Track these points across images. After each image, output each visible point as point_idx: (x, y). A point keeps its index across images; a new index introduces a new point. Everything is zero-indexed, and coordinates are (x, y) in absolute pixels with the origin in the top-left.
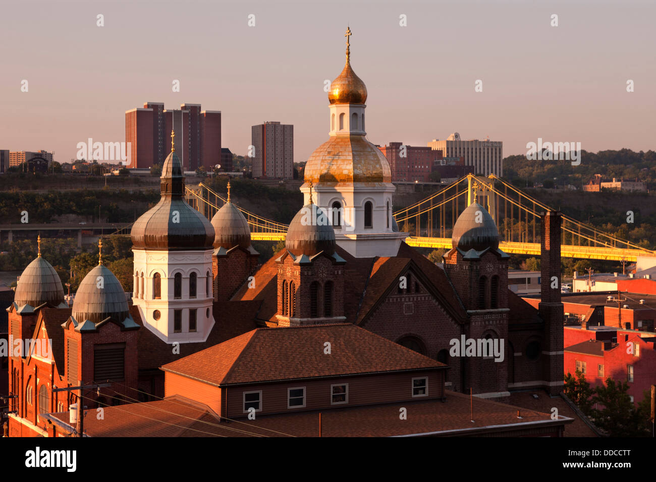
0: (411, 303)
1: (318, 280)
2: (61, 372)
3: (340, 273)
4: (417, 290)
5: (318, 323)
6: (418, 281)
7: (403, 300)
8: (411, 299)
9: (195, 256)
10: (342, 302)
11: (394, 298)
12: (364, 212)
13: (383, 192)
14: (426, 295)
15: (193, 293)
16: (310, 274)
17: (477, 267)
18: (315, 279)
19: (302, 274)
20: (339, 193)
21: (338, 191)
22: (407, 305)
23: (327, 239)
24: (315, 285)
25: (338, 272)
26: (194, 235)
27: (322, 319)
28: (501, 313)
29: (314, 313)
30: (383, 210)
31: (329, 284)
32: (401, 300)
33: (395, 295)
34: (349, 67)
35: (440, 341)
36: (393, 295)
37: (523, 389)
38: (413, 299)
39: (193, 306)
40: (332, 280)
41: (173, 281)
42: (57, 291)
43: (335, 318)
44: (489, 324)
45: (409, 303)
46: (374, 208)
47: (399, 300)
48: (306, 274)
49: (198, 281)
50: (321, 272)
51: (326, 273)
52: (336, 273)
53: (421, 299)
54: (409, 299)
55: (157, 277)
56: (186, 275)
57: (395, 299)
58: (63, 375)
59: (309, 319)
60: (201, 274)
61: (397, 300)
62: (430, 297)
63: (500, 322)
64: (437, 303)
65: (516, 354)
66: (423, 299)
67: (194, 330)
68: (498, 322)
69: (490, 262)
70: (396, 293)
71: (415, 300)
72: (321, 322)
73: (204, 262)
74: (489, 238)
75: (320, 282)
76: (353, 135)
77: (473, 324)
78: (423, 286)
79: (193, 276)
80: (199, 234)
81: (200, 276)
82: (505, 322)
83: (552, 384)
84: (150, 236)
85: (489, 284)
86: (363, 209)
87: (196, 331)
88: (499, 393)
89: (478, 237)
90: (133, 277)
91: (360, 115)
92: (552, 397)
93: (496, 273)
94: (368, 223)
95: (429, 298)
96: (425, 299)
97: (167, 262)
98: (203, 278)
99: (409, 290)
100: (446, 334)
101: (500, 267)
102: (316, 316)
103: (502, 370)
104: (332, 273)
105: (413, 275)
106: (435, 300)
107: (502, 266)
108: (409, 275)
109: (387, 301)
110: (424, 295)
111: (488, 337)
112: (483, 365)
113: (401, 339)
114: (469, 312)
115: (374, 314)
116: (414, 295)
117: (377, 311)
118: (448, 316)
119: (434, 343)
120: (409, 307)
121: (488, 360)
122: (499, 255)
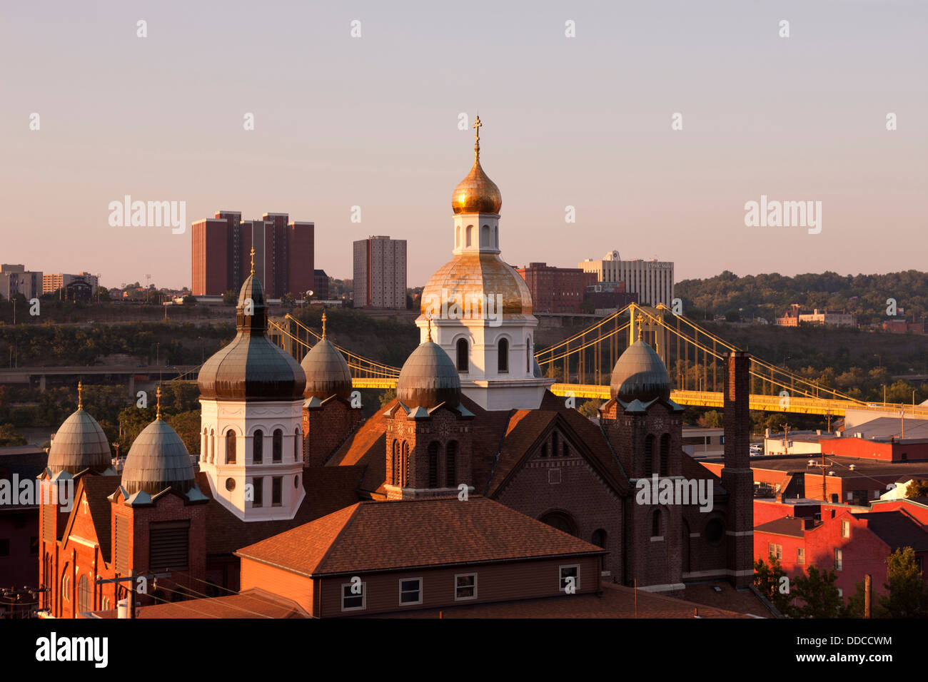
0: (558, 469)
1: (438, 439)
2: (107, 558)
3: (466, 430)
4: (566, 453)
5: (438, 495)
6: (566, 439)
7: (548, 465)
8: (559, 464)
9: (281, 409)
10: (469, 467)
11: (537, 462)
12: (497, 352)
13: (522, 327)
14: (578, 458)
15: (277, 456)
16: (428, 431)
17: (642, 423)
18: (435, 439)
19: (417, 432)
20: (466, 327)
21: (465, 325)
22: (554, 471)
23: (449, 387)
24: (434, 446)
25: (464, 429)
26: (280, 382)
27: (444, 489)
29: (433, 482)
30: (522, 350)
31: (453, 446)
32: (545, 464)
33: (538, 459)
34: (479, 167)
35: (595, 518)
36: (535, 459)
37: (701, 579)
38: (561, 464)
39: (277, 473)
40: (456, 439)
41: (252, 441)
42: (102, 454)
45: (555, 469)
46: (510, 348)
47: (542, 465)
48: (423, 431)
49: (284, 440)
50: (442, 429)
51: (449, 430)
52: (461, 431)
53: (571, 463)
54: (556, 464)
55: (231, 436)
56: (268, 434)
57: (537, 464)
58: (110, 562)
59: (427, 490)
60: (288, 431)
61: (540, 465)
62: (582, 461)
64: (591, 470)
65: (692, 535)
66: (573, 462)
67: (278, 504)
69: (658, 416)
70: (538, 456)
71: (563, 465)
72: (443, 494)
73: (293, 416)
74: (657, 385)
75: (442, 442)
76: (483, 253)
78: (574, 448)
79: (278, 434)
80: (286, 380)
81: (287, 435)
83: (739, 573)
84: (222, 383)
85: (658, 444)
86: (497, 348)
87: (281, 506)
88: (671, 585)
89: (644, 385)
90: (200, 436)
91: (492, 228)
92: (738, 590)
93: (667, 431)
94: (503, 366)
95: (580, 463)
96: (576, 463)
97: (244, 415)
98: (291, 436)
99: (555, 453)
100: (603, 509)
101: (672, 423)
102: (439, 487)
103: (674, 556)
104: (456, 430)
105: (560, 433)
106: (588, 466)
107: (675, 422)
108: (555, 434)
109: (527, 466)
110: (576, 459)
111: (656, 512)
112: (650, 549)
113: (545, 516)
114: (632, 480)
115: (511, 483)
116: (561, 459)
117: (515, 479)
118: (605, 486)
119: (587, 521)
120: (555, 475)
121: (657, 542)
122: (670, 408)
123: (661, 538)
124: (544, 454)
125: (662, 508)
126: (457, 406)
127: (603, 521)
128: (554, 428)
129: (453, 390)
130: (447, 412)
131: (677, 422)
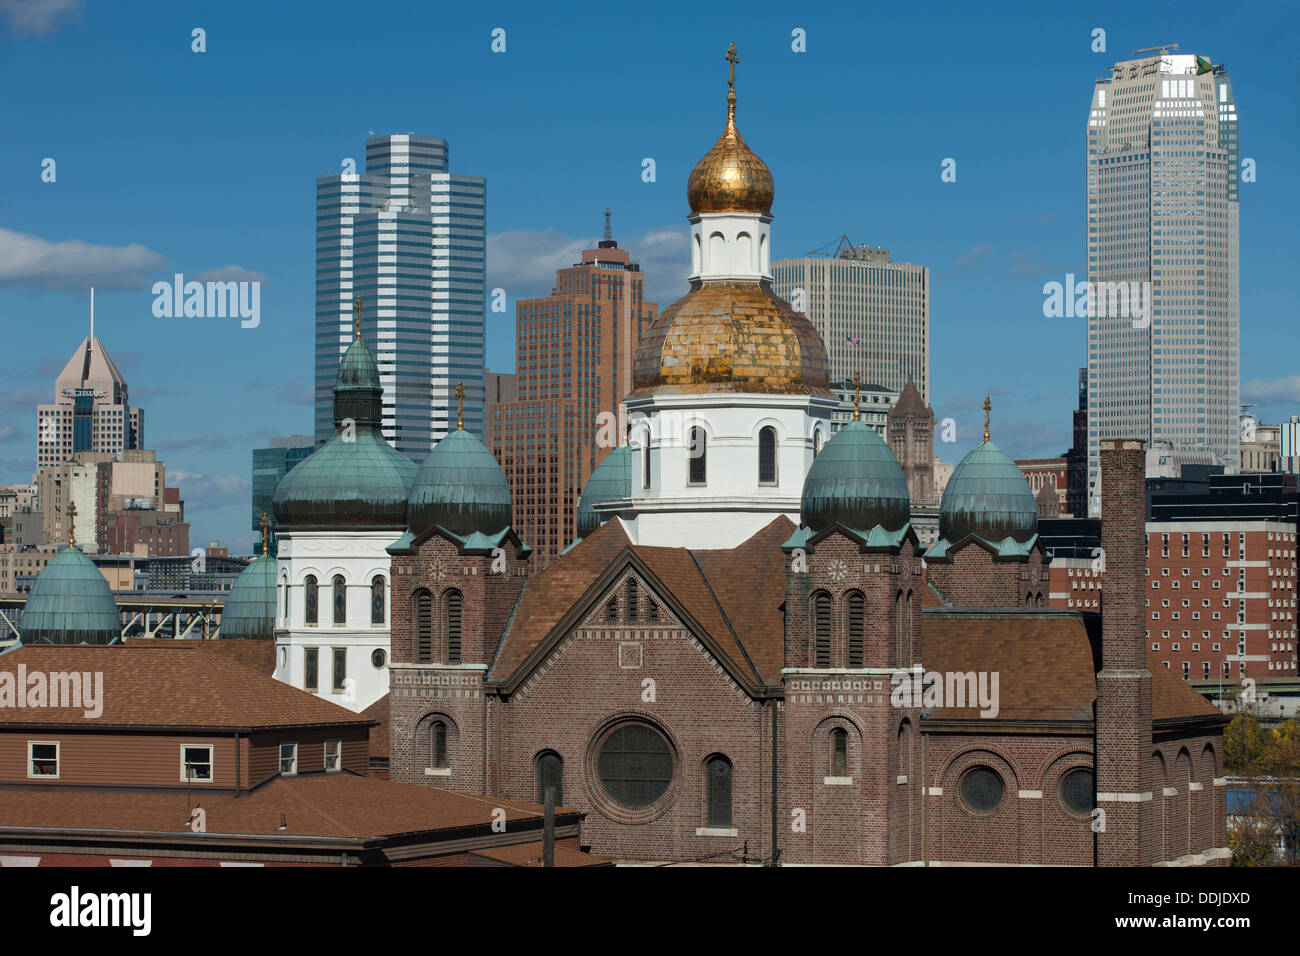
0: (636, 644)
1: (427, 585)
3: (474, 571)
4: (653, 615)
5: (426, 675)
6: (653, 593)
7: (618, 635)
8: (638, 635)
9: (342, 544)
10: (479, 632)
11: (597, 629)
14: (675, 627)
15: (340, 616)
16: (410, 571)
18: (422, 584)
22: (628, 647)
23: (447, 501)
24: (422, 595)
25: (470, 570)
28: (869, 678)
29: (425, 656)
31: (452, 596)
32: (613, 635)
33: (600, 624)
35: (706, 733)
36: (594, 624)
38: (642, 635)
39: (340, 642)
40: (458, 586)
43: (463, 666)
44: (836, 703)
45: (632, 644)
47: (608, 635)
48: (401, 571)
49: (351, 593)
50: (434, 568)
51: (446, 570)
52: (466, 572)
53: (661, 635)
54: (633, 635)
56: (325, 580)
57: (598, 633)
59: (409, 665)
61: (603, 635)
62: (683, 633)
63: (865, 699)
64: (700, 648)
66: (666, 635)
68: (860, 699)
69: (839, 557)
70: (601, 620)
71: (647, 636)
72: (433, 672)
74: (837, 500)
75: (432, 589)
77: (793, 699)
78: (665, 607)
79: (339, 581)
81: (356, 584)
82: (882, 700)
85: (839, 607)
89: (814, 499)
93: (856, 585)
95: (680, 634)
96: (670, 635)
99: (632, 615)
100: (723, 718)
101: (867, 568)
102: (428, 660)
103: (871, 814)
104: (456, 571)
105: (641, 581)
106: (694, 640)
107: (872, 568)
108: (632, 582)
109: (580, 637)
110: (668, 627)
111: (841, 733)
112: (824, 799)
113: (613, 722)
114: (785, 670)
115: (550, 662)
116: (643, 627)
117: (557, 656)
118: (727, 678)
119: (692, 738)
120: (631, 653)
121: (838, 787)
122: (861, 542)
123: (847, 781)
124: (612, 616)
125: (848, 726)
126: (466, 533)
127: (720, 739)
128: (630, 573)
129: (454, 506)
130: (442, 541)
131: (877, 568)
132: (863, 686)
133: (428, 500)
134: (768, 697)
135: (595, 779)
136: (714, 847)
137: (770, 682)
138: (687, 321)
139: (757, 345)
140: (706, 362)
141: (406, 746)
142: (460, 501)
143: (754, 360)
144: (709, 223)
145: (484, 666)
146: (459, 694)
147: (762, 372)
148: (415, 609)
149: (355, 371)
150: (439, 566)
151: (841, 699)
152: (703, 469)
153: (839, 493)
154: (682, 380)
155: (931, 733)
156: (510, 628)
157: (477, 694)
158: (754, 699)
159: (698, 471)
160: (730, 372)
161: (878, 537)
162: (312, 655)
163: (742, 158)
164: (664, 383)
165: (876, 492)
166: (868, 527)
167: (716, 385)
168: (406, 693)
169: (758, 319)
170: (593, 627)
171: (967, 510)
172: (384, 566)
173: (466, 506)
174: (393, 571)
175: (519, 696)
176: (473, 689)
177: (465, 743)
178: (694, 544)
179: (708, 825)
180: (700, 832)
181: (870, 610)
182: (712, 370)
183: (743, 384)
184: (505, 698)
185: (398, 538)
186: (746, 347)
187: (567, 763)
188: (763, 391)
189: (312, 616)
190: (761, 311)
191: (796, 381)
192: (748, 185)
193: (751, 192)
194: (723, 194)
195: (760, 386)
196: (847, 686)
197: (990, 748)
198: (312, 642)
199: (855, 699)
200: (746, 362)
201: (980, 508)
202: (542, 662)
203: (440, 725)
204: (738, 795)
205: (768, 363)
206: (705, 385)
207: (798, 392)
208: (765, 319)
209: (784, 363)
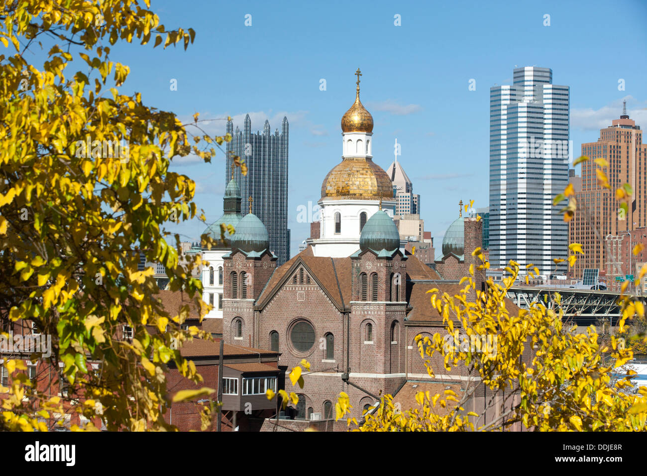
1: (235, 270)
3: (251, 265)
4: (309, 282)
6: (309, 273)
7: (297, 289)
8: (303, 289)
10: (252, 288)
14: (316, 286)
16: (230, 265)
17: (357, 265)
18: (234, 270)
22: (300, 293)
23: (242, 239)
24: (234, 274)
28: (379, 305)
31: (243, 274)
32: (295, 289)
33: (291, 285)
35: (325, 325)
40: (245, 270)
43: (247, 300)
44: (368, 314)
45: (302, 292)
47: (294, 289)
48: (227, 265)
51: (241, 265)
52: (248, 265)
54: (302, 289)
57: (291, 288)
59: (229, 299)
64: (323, 293)
66: (312, 288)
68: (376, 313)
69: (370, 260)
70: (291, 283)
71: (306, 289)
72: (237, 302)
74: (368, 239)
75: (237, 272)
77: (354, 312)
78: (312, 279)
82: (383, 313)
85: (369, 279)
93: (375, 271)
95: (317, 289)
96: (314, 289)
99: (302, 281)
100: (331, 319)
101: (378, 265)
102: (236, 297)
103: (379, 355)
104: (245, 265)
105: (305, 269)
106: (322, 291)
107: (380, 265)
108: (302, 269)
109: (285, 289)
110: (313, 286)
111: (370, 325)
112: (364, 349)
113: (295, 321)
114: (351, 302)
115: (275, 298)
116: (305, 285)
117: (277, 296)
118: (332, 305)
119: (320, 326)
120: (301, 295)
121: (369, 345)
122: (376, 255)
124: (295, 282)
125: (372, 323)
126: (249, 251)
127: (331, 327)
128: (301, 266)
129: (244, 241)
130: (240, 254)
131: (382, 265)
132: (376, 308)
133: (236, 239)
134: (346, 312)
135: (290, 342)
136: (328, 367)
137: (347, 306)
138: (336, 173)
139: (360, 182)
140: (341, 188)
141: (228, 329)
142: (247, 240)
143: (358, 188)
144: (348, 136)
145: (254, 300)
146: (245, 310)
147: (361, 192)
148: (232, 279)
149: (230, 191)
150: (239, 263)
151: (369, 312)
152: (340, 228)
153: (370, 237)
154: (333, 195)
155: (408, 326)
156: (267, 286)
157: (251, 310)
158: (341, 313)
159: (338, 228)
160: (349, 192)
161: (383, 253)
162: (212, 296)
163: (359, 111)
164: (327, 196)
165: (383, 237)
166: (380, 250)
167: (344, 197)
168: (228, 309)
169: (361, 172)
170: (289, 285)
171: (450, 243)
172: (221, 263)
173: (249, 241)
174: (224, 265)
175: (265, 311)
176: (250, 308)
177: (247, 328)
178: (334, 256)
179: (326, 359)
180: (323, 361)
181: (379, 280)
182: (343, 191)
183: (354, 196)
184: (260, 311)
185: (227, 253)
186: (355, 183)
187: (280, 335)
188: (361, 199)
189: (212, 282)
190: (363, 169)
191: (375, 195)
192: (361, 122)
193: (362, 124)
194: (351, 125)
195: (361, 197)
196: (372, 308)
197: (428, 331)
198: (212, 291)
199: (374, 312)
200: (355, 188)
201: (454, 243)
202: (272, 299)
203: (239, 321)
204: (336, 348)
205: (364, 188)
206: (340, 197)
207: (375, 199)
208: (365, 172)
209: (370, 188)
